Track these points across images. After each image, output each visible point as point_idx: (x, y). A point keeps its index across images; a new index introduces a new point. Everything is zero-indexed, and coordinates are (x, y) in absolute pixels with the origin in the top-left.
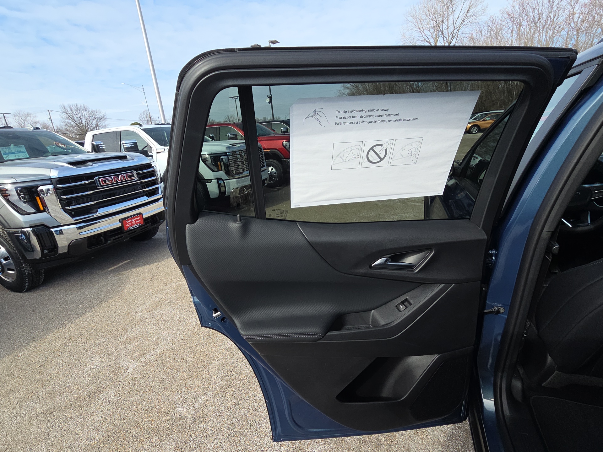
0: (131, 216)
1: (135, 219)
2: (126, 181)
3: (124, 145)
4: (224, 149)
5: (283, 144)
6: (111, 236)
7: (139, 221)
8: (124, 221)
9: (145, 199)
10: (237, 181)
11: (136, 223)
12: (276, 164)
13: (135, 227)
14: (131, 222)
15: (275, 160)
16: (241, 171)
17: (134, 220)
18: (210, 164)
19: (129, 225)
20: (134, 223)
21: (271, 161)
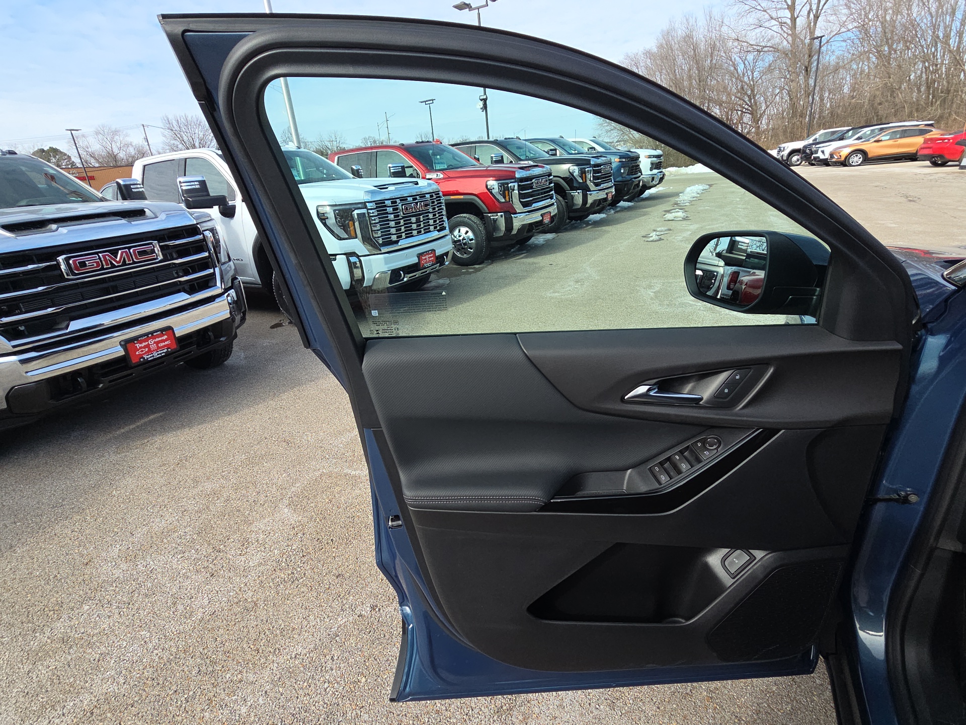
0: (147, 334)
1: (157, 340)
2: (134, 263)
3: (183, 184)
4: (361, 197)
5: (487, 186)
6: (105, 375)
7: (166, 343)
8: (128, 345)
9: (182, 298)
10: (385, 258)
11: (158, 348)
12: (475, 223)
13: (156, 355)
14: (148, 346)
15: (472, 216)
16: (394, 238)
17: (155, 343)
18: (333, 224)
19: (142, 351)
20: (153, 347)
21: (465, 217)
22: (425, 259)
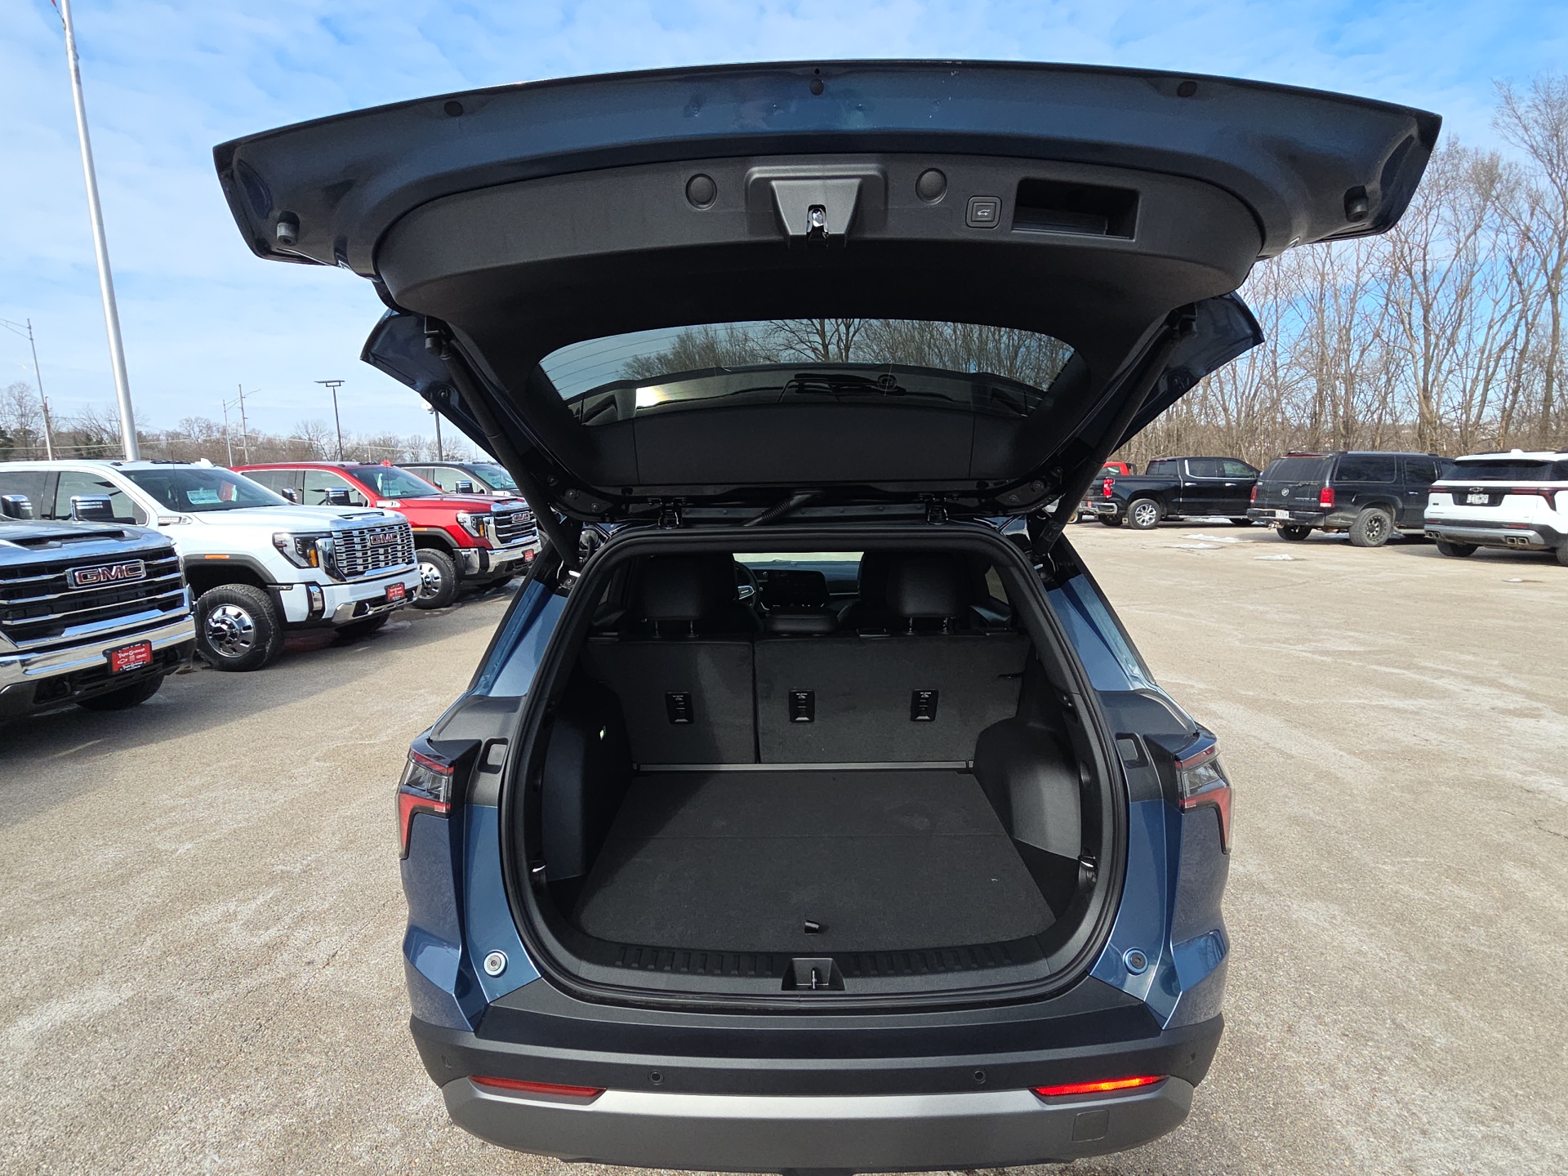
0: (129, 645)
1: (136, 651)
2: (125, 578)
3: (77, 504)
4: (326, 526)
5: (457, 519)
6: (84, 682)
7: (143, 655)
8: (114, 654)
9: (157, 615)
10: (351, 589)
11: (136, 659)
12: (441, 559)
13: (133, 666)
15: (438, 551)
16: (360, 568)
17: (134, 654)
18: (292, 553)
19: (122, 661)
20: (132, 658)
21: (429, 552)
22: (394, 592)
